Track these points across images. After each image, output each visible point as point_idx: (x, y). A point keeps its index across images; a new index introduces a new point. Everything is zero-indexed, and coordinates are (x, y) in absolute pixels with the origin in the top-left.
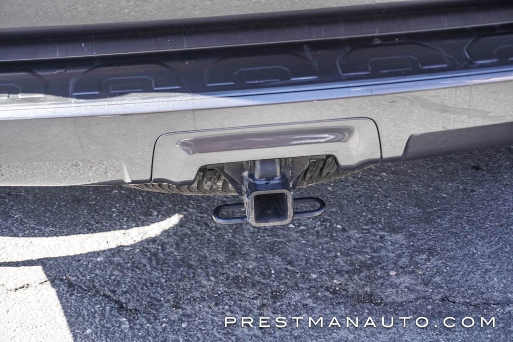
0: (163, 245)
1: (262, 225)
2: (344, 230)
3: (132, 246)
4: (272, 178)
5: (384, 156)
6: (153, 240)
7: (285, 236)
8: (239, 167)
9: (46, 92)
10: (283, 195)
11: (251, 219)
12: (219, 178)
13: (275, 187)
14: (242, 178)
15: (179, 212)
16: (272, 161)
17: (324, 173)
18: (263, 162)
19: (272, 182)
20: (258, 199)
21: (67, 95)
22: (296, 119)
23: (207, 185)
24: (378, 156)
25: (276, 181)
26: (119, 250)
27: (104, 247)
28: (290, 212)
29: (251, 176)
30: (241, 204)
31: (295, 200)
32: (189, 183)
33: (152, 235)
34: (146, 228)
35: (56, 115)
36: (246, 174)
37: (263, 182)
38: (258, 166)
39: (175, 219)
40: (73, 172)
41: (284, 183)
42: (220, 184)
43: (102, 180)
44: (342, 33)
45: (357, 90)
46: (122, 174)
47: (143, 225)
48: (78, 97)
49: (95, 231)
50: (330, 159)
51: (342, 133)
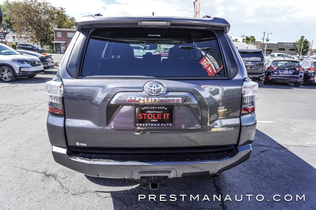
0: (135, 190)
1: (152, 189)
2: (172, 190)
3: (129, 190)
4: (155, 180)
5: (178, 177)
6: (133, 189)
7: (160, 190)
8: (149, 177)
9: (113, 160)
10: (157, 184)
11: (150, 188)
12: (145, 179)
13: (155, 182)
14: (149, 179)
15: (139, 183)
16: (155, 176)
17: (166, 179)
18: (153, 176)
19: (155, 181)
20: (152, 184)
21: (116, 160)
22: (161, 168)
23: (143, 180)
24: (176, 177)
25: (156, 181)
26: (126, 190)
27: (123, 190)
28: (158, 187)
29: (151, 179)
30: (149, 185)
31: (159, 184)
32: (139, 180)
33: (133, 188)
34: (133, 186)
35: (114, 164)
36: (150, 179)
37: (153, 181)
38: (152, 177)
39: (138, 185)
40: (118, 176)
41: (157, 181)
42: (145, 180)
43: (123, 178)
44: (171, 152)
45: (172, 163)
46: (126, 177)
47: (132, 186)
48: (118, 161)
49: (122, 186)
50: (167, 177)
51: (169, 172)
